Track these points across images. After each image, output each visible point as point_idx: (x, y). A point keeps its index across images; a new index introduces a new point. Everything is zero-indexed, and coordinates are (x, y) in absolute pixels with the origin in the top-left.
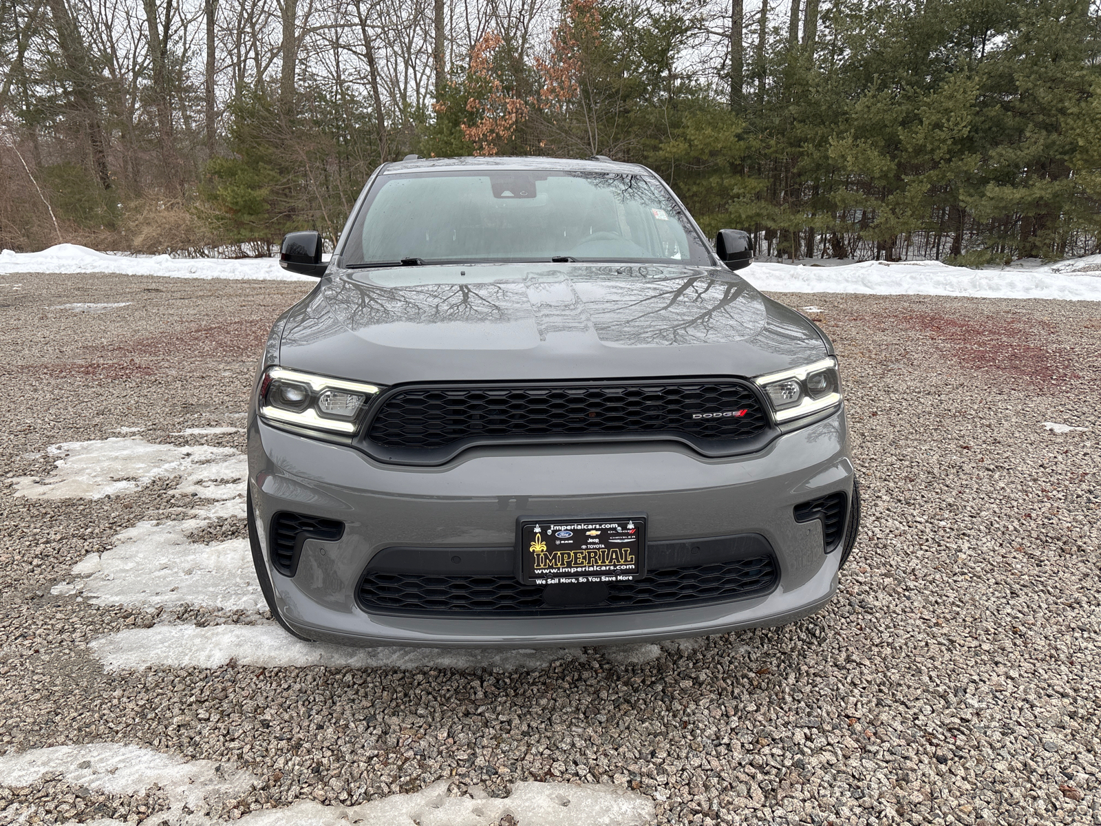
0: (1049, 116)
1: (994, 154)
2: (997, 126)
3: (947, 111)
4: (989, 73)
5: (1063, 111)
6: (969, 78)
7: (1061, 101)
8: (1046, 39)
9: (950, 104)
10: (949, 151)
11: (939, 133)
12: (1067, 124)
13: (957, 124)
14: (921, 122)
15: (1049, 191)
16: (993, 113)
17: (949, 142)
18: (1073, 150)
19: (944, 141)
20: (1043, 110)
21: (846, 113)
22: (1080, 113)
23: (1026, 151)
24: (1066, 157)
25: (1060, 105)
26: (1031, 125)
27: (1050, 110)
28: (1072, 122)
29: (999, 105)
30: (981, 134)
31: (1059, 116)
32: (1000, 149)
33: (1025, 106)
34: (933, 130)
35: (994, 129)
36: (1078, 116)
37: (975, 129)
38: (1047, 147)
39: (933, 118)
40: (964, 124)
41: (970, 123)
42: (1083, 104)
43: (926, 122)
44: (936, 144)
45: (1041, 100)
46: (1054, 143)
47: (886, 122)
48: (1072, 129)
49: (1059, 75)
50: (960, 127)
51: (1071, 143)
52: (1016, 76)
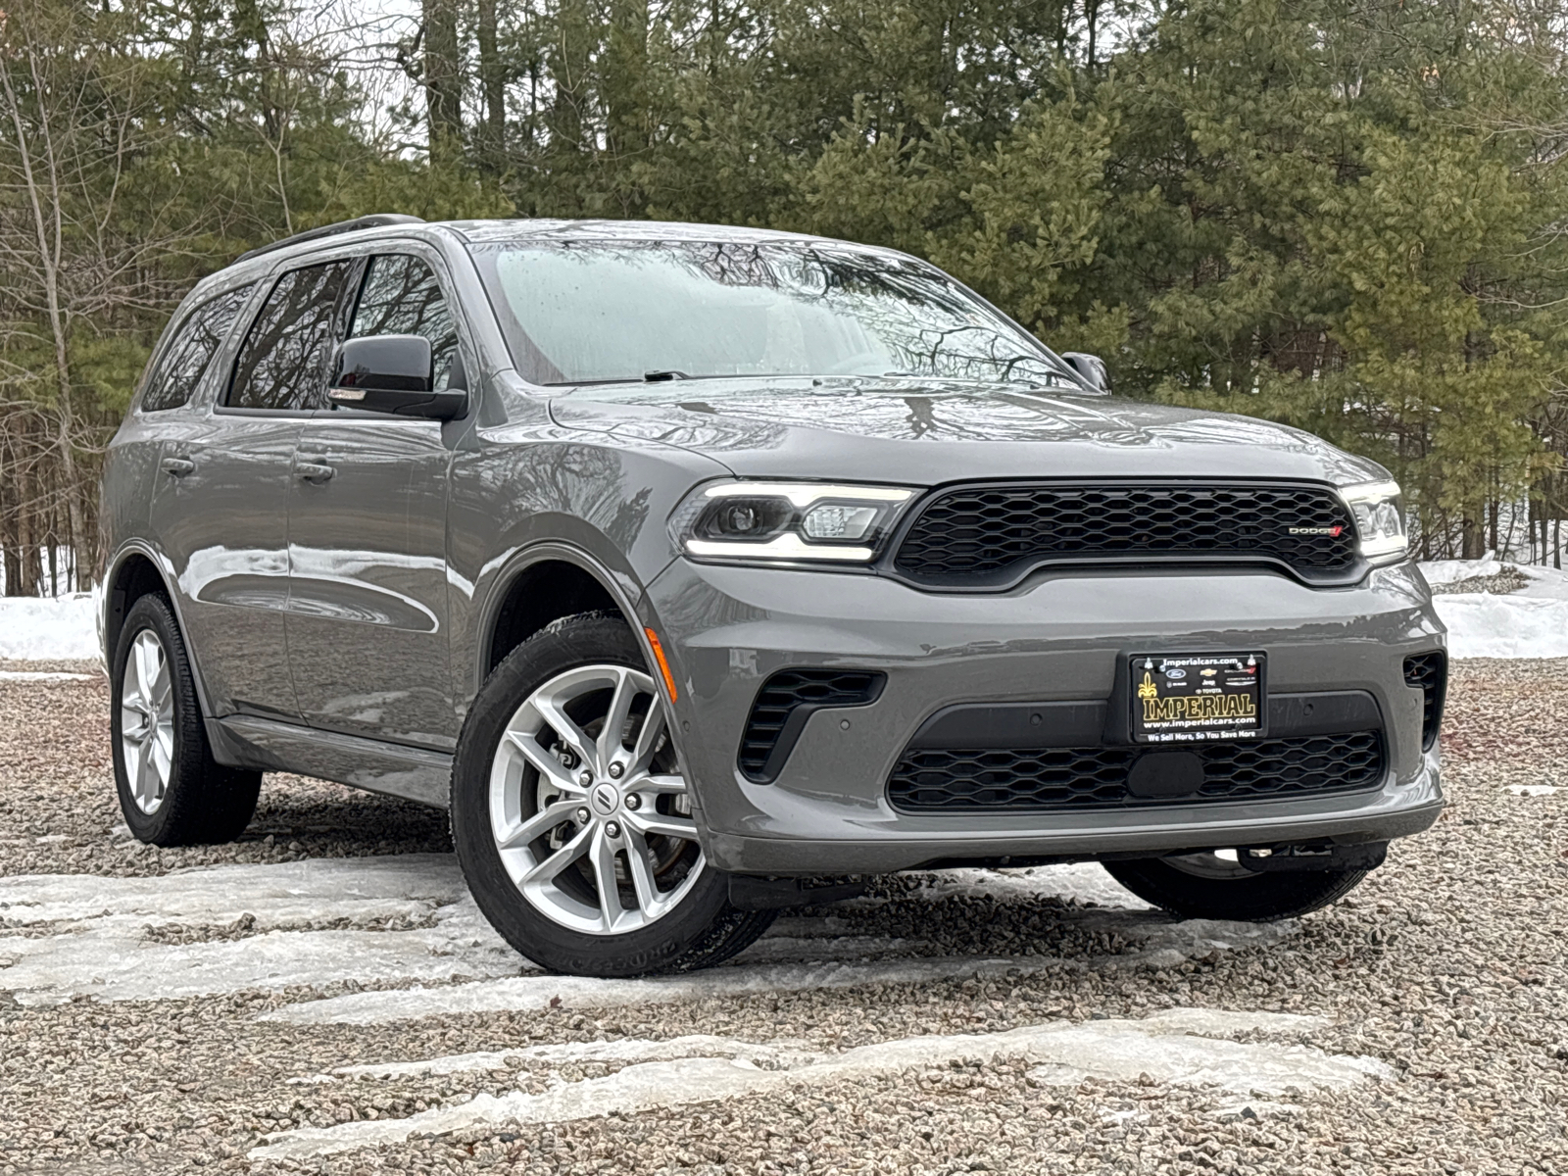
0: (1275, 216)
1: (1161, 309)
2: (1156, 241)
3: (1038, 197)
4: (1125, 108)
5: (1304, 206)
6: (1080, 117)
7: (1299, 181)
8: (1249, 33)
9: (1046, 180)
10: (1054, 300)
11: (1028, 251)
12: (1321, 238)
13: (1067, 231)
14: (980, 225)
15: (1302, 400)
16: (1144, 208)
17: (1052, 276)
18: (1341, 304)
19: (1041, 272)
20: (1258, 201)
21: (786, 189)
22: (1347, 212)
23: (1236, 303)
24: (1329, 319)
25: (1299, 193)
26: (1239, 240)
27: (1277, 204)
28: (1332, 235)
29: (1157, 188)
30: (1121, 259)
31: (1301, 219)
32: (1173, 297)
33: (1219, 190)
34: (1010, 242)
35: (1151, 246)
36: (1343, 220)
37: (1108, 248)
38: (1281, 294)
39: (1008, 212)
40: (1084, 231)
41: (1093, 231)
42: (1351, 192)
43: (992, 222)
44: (1022, 278)
45: (1254, 179)
46: (1295, 283)
47: (893, 220)
48: (1335, 250)
49: (1287, 119)
50: (1074, 239)
51: (1335, 285)
52: (1189, 116)
